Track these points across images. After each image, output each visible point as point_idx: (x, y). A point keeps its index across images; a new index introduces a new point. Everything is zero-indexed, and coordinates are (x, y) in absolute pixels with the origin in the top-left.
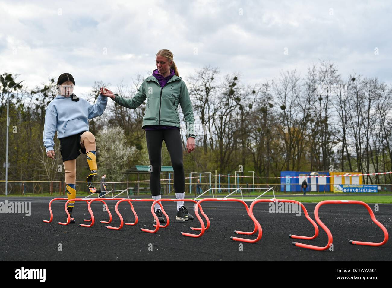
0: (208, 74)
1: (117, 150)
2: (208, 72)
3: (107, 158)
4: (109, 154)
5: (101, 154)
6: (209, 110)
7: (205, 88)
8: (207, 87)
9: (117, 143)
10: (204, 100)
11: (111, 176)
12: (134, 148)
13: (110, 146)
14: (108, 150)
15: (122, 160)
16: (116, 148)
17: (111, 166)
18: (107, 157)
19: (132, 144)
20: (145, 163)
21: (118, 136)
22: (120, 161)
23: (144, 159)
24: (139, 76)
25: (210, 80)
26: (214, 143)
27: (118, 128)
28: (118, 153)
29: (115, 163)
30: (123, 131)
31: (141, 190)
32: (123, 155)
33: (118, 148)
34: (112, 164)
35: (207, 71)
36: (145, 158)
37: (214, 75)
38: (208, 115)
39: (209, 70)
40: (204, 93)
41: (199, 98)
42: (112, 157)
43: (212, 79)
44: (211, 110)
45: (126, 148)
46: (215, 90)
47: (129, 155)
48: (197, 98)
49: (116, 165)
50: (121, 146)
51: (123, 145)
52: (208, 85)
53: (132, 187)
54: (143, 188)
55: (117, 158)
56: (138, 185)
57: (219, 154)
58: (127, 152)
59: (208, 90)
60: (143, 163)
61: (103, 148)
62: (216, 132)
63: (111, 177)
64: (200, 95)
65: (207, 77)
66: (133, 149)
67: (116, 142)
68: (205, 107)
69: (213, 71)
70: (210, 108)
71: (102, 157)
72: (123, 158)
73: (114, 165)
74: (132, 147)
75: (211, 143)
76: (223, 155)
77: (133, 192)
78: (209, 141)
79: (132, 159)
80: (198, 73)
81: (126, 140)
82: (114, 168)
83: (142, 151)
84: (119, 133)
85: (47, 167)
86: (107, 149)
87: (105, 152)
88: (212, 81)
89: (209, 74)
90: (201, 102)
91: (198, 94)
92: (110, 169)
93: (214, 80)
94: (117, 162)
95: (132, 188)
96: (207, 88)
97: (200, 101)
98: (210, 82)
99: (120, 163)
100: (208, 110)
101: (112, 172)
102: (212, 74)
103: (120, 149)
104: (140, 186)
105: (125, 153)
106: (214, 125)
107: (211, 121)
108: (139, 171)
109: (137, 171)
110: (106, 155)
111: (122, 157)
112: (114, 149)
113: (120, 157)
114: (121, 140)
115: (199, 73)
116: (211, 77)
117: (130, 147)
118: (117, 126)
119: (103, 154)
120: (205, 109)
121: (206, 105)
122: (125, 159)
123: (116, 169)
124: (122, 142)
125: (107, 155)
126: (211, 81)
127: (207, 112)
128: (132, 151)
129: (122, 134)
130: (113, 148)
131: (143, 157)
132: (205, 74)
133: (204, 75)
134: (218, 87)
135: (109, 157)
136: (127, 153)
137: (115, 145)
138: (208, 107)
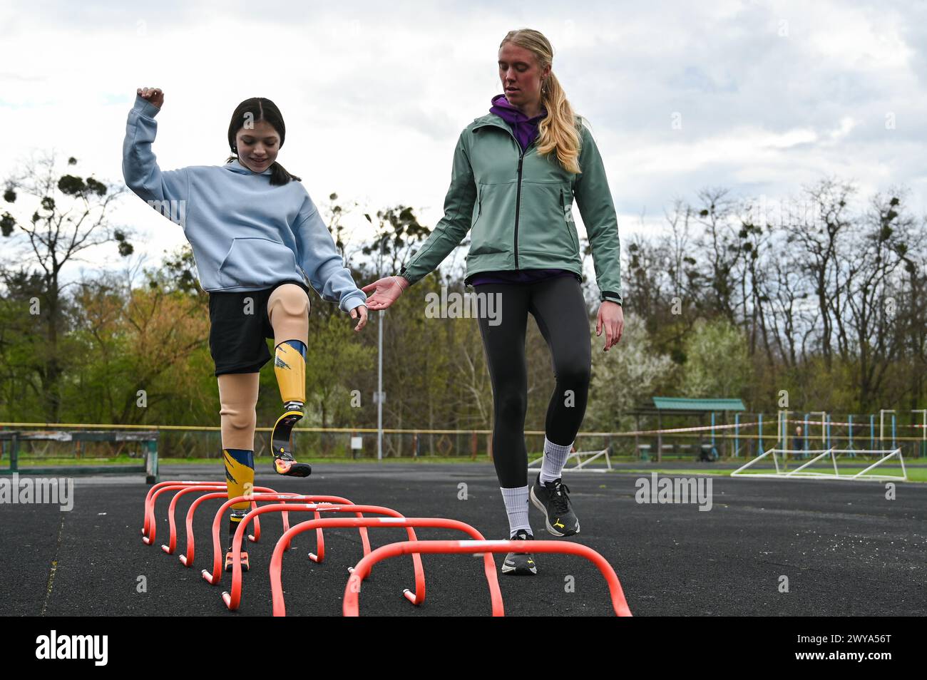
0: (832, 194)
1: (630, 364)
2: (832, 190)
3: (608, 381)
4: (613, 372)
5: (597, 372)
6: (837, 274)
7: (825, 226)
8: (830, 222)
9: (631, 348)
10: (823, 253)
11: (616, 418)
12: (667, 359)
13: (615, 356)
14: (612, 363)
15: (642, 385)
16: (628, 360)
17: (617, 398)
18: (609, 378)
19: (662, 350)
20: (690, 390)
21: (633, 334)
22: (637, 388)
23: (688, 382)
24: (679, 203)
25: (838, 206)
26: (850, 345)
27: (633, 315)
28: (631, 370)
29: (625, 391)
30: (642, 323)
31: (666, 451)
32: (643, 374)
33: (631, 358)
34: (620, 394)
35: (829, 188)
36: (691, 380)
37: (845, 195)
38: (835, 284)
39: (835, 185)
40: (824, 238)
41: (815, 247)
42: (618, 378)
43: (842, 204)
44: (842, 273)
45: (650, 360)
46: (850, 229)
47: (656, 374)
48: (807, 246)
49: (627, 395)
50: (638, 355)
51: (642, 352)
52: (832, 219)
53: (645, 443)
54: (670, 446)
55: (629, 380)
56: (660, 440)
57: (860, 370)
58: (652, 367)
59: (833, 229)
60: (686, 392)
61: (599, 359)
62: (854, 323)
63: (618, 423)
64: (815, 240)
65: (830, 201)
66: (664, 362)
67: (628, 345)
68: (827, 266)
69: (843, 187)
70: (840, 268)
71: (598, 379)
72: (642, 381)
73: (624, 396)
74: (663, 357)
75: (843, 346)
76: (867, 373)
77: (650, 455)
78: (837, 341)
79: (663, 383)
80: (807, 192)
81: (649, 343)
82: (625, 403)
83: (685, 365)
84: (635, 326)
85: (480, 400)
86: (608, 362)
87: (605, 369)
88: (843, 209)
89: (835, 193)
90: (819, 256)
91: (810, 239)
92: (615, 405)
93: (846, 207)
94: (631, 389)
95: (647, 446)
96: (830, 226)
97: (816, 254)
98: (837, 211)
99: (636, 392)
100: (834, 272)
101: (619, 410)
102: (841, 194)
103: (636, 363)
104: (665, 442)
105: (646, 371)
106: (848, 306)
107: (843, 297)
108: (661, 410)
109: (656, 410)
110: (606, 374)
111: (640, 379)
112: (623, 362)
113: (638, 378)
114: (639, 341)
115: (812, 193)
116: (839, 200)
117: (658, 358)
118: (631, 312)
119: (599, 374)
120: (827, 271)
121: (830, 261)
122: (647, 383)
123: (628, 404)
124: (641, 346)
125: (608, 375)
126: (840, 210)
127: (833, 279)
128: (663, 365)
129: (641, 329)
130: (621, 360)
131: (685, 379)
132: (826, 193)
133: (823, 196)
134: (855, 223)
135: (613, 380)
136: (652, 369)
137: (626, 351)
138: (834, 267)
